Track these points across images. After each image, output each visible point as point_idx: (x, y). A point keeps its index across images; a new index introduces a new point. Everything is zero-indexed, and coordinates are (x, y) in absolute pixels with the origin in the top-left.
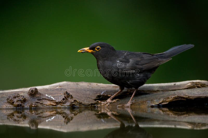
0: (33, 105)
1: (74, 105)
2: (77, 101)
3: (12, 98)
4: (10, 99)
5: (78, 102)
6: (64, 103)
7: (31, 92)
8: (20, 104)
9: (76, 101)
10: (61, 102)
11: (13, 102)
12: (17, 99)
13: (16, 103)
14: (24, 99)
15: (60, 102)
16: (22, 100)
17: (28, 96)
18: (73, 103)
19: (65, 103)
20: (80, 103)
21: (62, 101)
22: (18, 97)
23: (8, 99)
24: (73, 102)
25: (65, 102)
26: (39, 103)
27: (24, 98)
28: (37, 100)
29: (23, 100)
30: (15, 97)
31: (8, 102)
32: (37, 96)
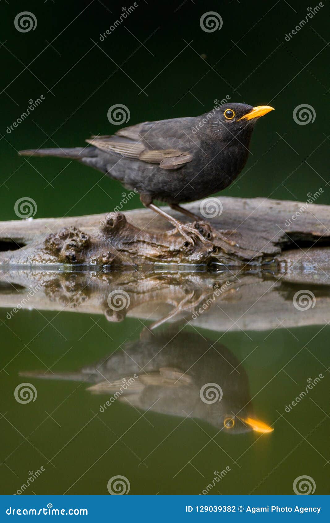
0: (104, 259)
1: (215, 260)
2: (222, 249)
3: (55, 239)
4: (51, 241)
5: (224, 253)
6: (187, 254)
7: (108, 223)
8: (73, 256)
9: (220, 249)
10: (181, 250)
11: (59, 250)
12: (68, 241)
13: (64, 253)
14: (86, 241)
15: (178, 252)
16: (80, 244)
17: (101, 234)
18: (212, 255)
19: (191, 254)
20: (232, 255)
21: (182, 248)
22: (72, 235)
23: (47, 241)
24: (210, 253)
25: (190, 250)
26: (127, 251)
27: (84, 240)
28: (123, 244)
29: (82, 245)
30: (64, 237)
31: (46, 249)
32: (125, 233)
